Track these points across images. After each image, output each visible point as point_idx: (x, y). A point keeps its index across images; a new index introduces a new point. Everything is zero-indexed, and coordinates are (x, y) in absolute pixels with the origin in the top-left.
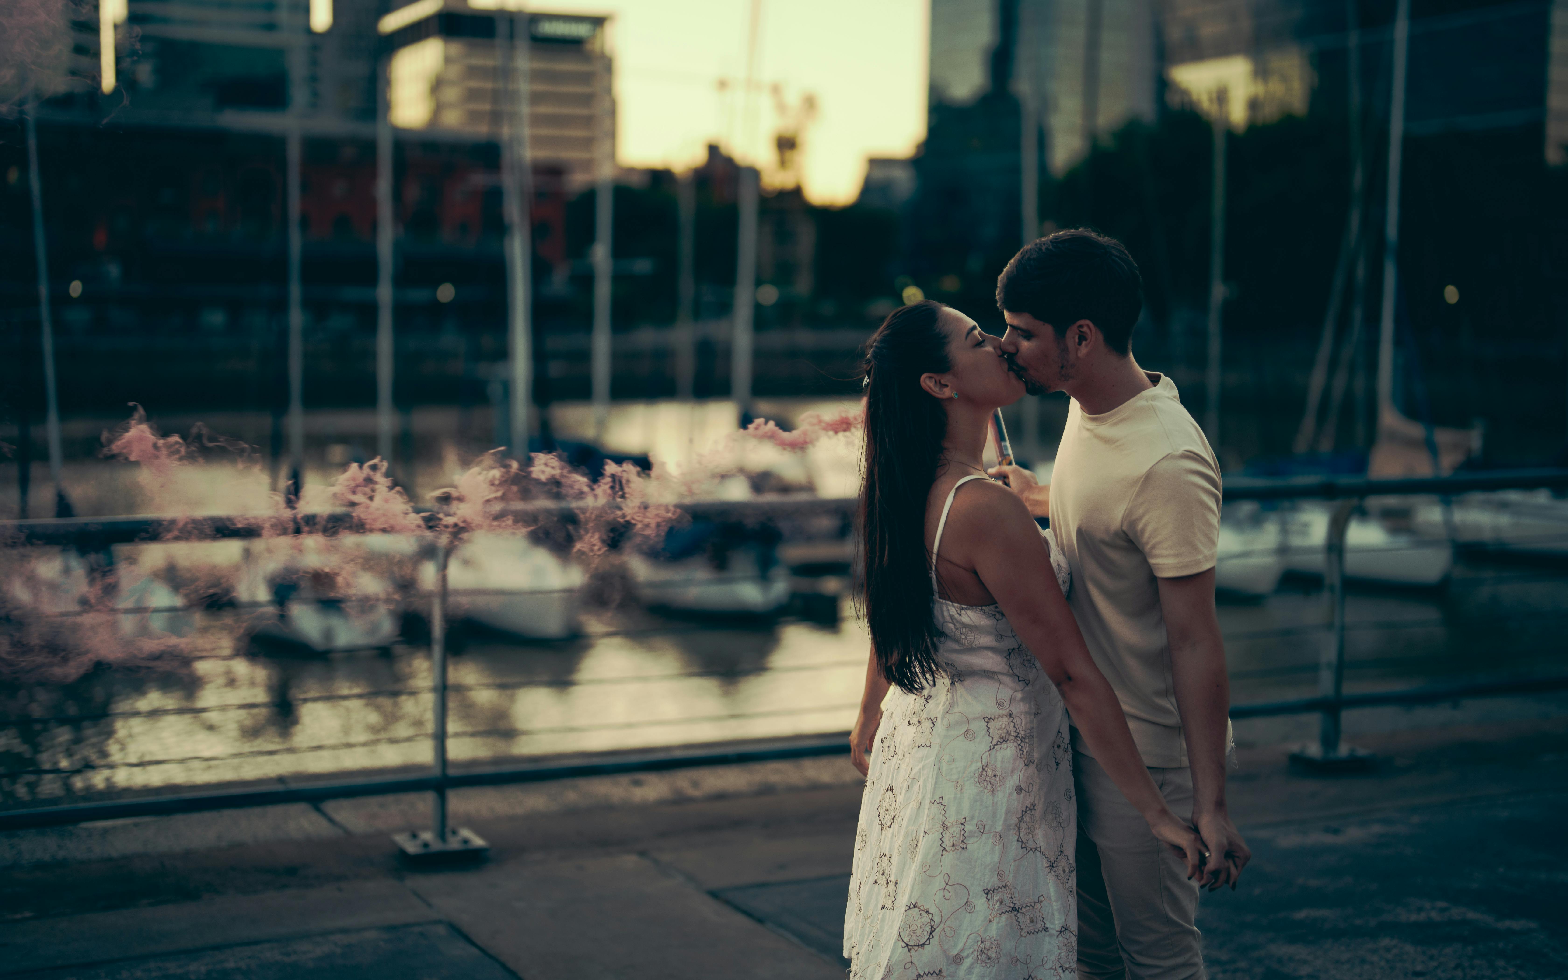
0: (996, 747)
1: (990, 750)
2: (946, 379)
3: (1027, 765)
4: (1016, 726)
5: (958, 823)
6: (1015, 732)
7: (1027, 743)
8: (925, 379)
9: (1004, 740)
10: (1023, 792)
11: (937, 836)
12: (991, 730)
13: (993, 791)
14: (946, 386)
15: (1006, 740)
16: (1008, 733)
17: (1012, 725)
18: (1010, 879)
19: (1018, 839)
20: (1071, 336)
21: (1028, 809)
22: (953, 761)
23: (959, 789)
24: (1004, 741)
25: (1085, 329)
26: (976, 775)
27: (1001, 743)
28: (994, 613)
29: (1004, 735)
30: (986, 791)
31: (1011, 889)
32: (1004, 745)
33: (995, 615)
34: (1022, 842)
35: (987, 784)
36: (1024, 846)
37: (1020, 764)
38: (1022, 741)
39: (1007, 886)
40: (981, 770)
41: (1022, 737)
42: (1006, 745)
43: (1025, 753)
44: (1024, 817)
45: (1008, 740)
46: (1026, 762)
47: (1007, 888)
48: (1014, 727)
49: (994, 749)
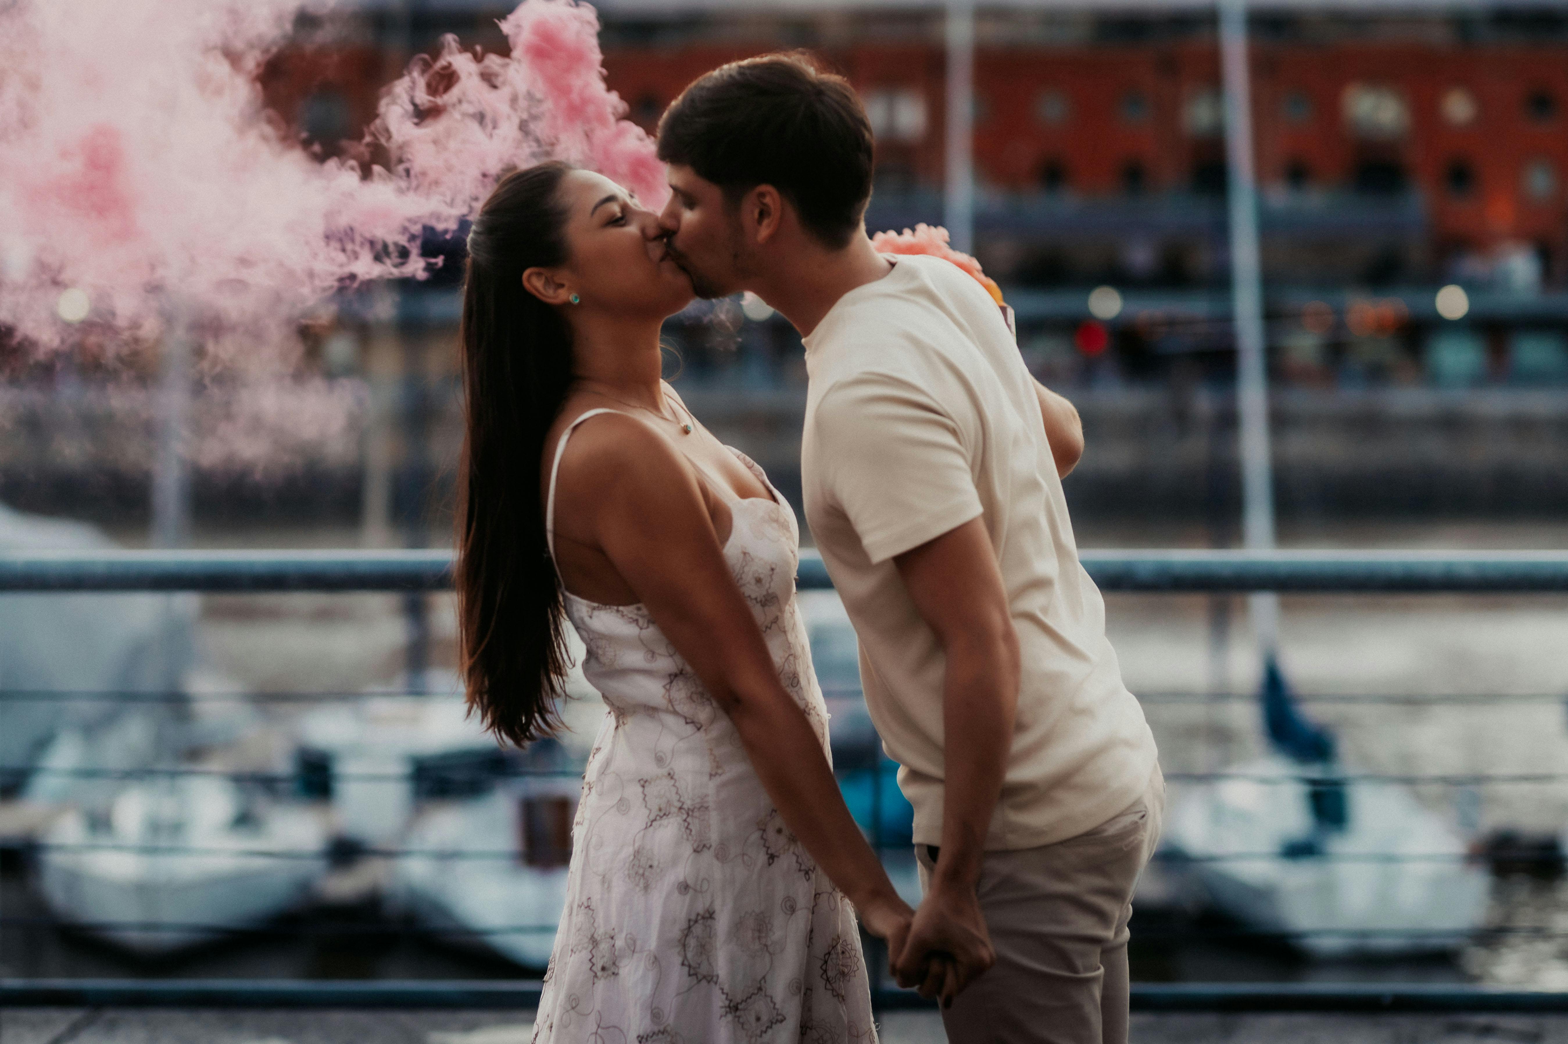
0: (654, 823)
1: (646, 828)
2: (563, 275)
3: (698, 852)
4: (680, 792)
5: (607, 936)
6: (679, 801)
7: (696, 817)
8: (530, 276)
9: (663, 814)
10: (691, 891)
11: (585, 955)
12: (647, 799)
13: (646, 888)
14: (562, 286)
15: (667, 813)
16: (669, 802)
17: (674, 790)
18: (670, 1019)
19: (683, 961)
20: (749, 210)
21: (699, 918)
22: (601, 844)
23: (606, 885)
24: (665, 814)
25: (768, 200)
26: (627, 865)
27: (661, 817)
28: (635, 617)
29: (663, 806)
30: (638, 889)
31: (672, 1037)
32: (665, 821)
33: (637, 621)
34: (690, 966)
35: (640, 880)
36: (692, 972)
37: (687, 850)
38: (688, 814)
39: (667, 1032)
40: (632, 857)
41: (689, 809)
42: (666, 820)
43: (693, 832)
44: (693, 929)
45: (669, 813)
46: (695, 846)
47: (666, 1034)
48: (677, 793)
49: (652, 828)
